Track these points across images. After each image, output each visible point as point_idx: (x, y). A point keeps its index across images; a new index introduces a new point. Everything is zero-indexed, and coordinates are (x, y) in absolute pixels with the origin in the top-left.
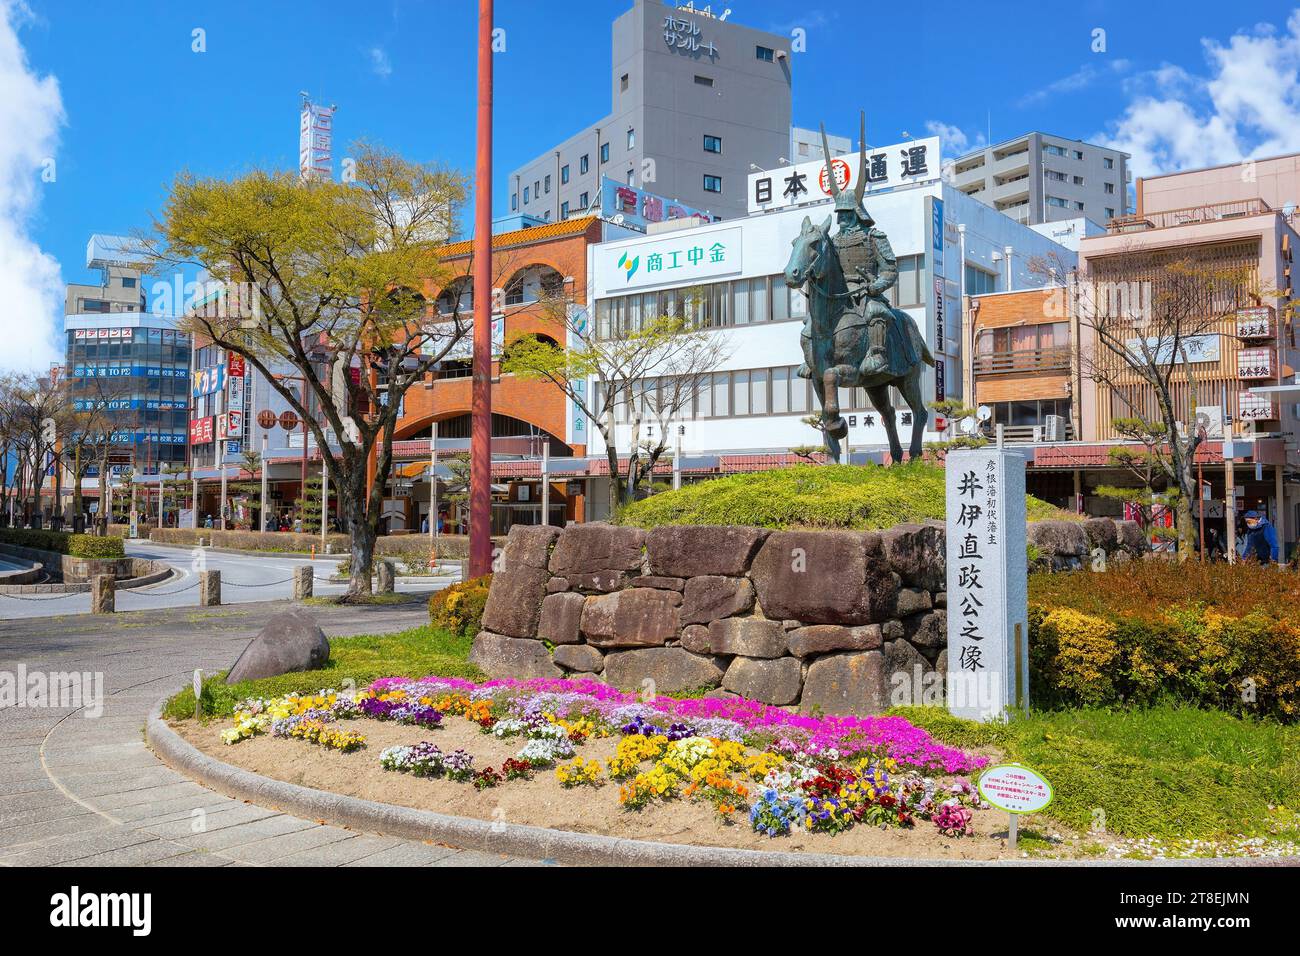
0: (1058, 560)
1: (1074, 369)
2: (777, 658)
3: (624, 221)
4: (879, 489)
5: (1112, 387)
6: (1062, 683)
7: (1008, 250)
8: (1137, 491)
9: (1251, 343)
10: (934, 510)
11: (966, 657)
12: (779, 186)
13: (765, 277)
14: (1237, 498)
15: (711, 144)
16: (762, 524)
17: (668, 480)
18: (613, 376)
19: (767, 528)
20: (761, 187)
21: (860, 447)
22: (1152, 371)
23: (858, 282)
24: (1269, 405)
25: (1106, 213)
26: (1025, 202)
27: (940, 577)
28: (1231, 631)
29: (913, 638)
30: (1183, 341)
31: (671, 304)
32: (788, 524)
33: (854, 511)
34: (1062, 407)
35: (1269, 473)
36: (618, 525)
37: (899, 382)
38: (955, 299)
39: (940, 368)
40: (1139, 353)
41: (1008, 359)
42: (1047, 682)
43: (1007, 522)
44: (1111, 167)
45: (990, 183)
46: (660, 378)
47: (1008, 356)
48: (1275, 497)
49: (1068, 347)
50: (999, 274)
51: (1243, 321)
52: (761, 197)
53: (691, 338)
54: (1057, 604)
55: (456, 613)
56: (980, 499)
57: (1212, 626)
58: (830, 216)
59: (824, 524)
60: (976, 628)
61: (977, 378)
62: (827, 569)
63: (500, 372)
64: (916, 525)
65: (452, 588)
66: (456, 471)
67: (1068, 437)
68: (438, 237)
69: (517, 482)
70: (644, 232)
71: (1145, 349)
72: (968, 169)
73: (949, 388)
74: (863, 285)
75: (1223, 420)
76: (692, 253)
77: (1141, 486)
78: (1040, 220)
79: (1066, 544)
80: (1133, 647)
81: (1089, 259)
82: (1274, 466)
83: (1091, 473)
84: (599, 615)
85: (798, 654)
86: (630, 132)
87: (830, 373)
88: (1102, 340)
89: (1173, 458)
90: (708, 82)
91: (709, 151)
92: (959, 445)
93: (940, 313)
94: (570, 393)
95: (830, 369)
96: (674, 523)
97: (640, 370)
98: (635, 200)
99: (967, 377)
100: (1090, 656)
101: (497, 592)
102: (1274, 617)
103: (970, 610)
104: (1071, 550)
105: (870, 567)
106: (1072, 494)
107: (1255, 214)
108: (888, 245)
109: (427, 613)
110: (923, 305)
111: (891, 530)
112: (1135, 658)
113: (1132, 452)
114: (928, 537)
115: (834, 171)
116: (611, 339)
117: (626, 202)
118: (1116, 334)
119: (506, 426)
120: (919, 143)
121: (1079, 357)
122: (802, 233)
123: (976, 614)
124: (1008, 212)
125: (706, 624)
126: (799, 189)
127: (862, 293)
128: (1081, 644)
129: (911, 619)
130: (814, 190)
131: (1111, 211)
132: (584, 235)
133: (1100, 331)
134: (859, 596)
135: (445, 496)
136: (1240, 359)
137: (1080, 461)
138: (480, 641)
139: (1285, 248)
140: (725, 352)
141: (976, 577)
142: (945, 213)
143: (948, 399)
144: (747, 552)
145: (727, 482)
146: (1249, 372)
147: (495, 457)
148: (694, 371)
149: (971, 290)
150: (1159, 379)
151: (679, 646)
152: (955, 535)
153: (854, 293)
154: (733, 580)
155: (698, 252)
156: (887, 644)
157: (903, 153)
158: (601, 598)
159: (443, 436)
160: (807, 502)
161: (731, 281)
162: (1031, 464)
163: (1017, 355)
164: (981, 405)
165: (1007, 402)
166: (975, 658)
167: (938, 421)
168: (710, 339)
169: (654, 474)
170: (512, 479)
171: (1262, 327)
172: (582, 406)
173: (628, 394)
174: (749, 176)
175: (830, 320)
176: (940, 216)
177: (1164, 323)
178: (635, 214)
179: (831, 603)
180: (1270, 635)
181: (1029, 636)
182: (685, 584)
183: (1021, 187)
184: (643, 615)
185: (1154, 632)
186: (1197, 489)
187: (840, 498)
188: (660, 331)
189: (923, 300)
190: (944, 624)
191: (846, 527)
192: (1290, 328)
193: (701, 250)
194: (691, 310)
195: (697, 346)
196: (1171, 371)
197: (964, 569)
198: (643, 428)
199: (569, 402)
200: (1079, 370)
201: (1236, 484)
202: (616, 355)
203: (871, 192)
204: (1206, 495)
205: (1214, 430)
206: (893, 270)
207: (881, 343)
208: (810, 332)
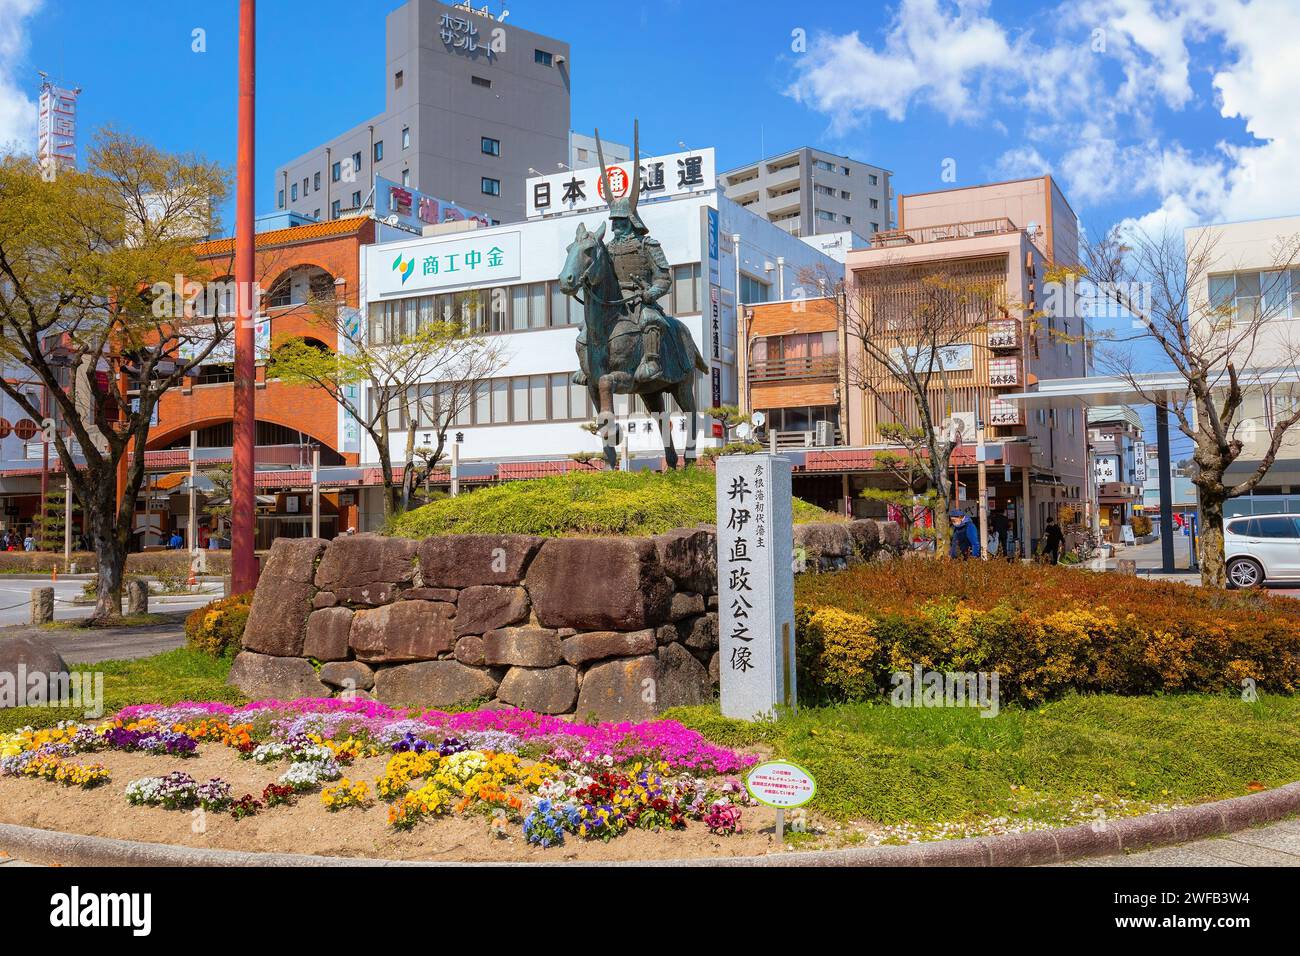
0: (825, 561)
1: (842, 377)
2: (552, 667)
3: (398, 222)
4: (655, 494)
5: (877, 396)
6: (828, 680)
7: (781, 261)
8: (899, 493)
9: (1001, 353)
10: (708, 514)
11: (736, 658)
12: (558, 192)
13: (544, 282)
14: (989, 498)
15: (489, 146)
16: (538, 532)
17: (446, 489)
18: (387, 382)
19: (543, 536)
20: (539, 192)
21: (639, 453)
22: (911, 377)
23: (633, 289)
24: (1016, 410)
25: (871, 227)
26: (796, 215)
27: (712, 580)
28: (979, 624)
29: (687, 642)
30: (939, 351)
31: (448, 308)
32: (564, 532)
33: (629, 517)
34: (831, 413)
35: (1017, 475)
36: (389, 535)
37: (673, 389)
38: (731, 307)
39: (716, 375)
40: (900, 362)
41: (781, 366)
42: (814, 679)
43: (774, 525)
44: (875, 184)
45: (763, 195)
46: (437, 384)
47: (781, 363)
48: (1022, 497)
49: (836, 355)
50: (772, 284)
51: (992, 332)
52: (540, 202)
53: (468, 344)
54: (823, 603)
55: (215, 633)
56: (749, 503)
57: (962, 620)
58: (604, 223)
59: (599, 531)
60: (746, 630)
61: (751, 385)
62: (602, 576)
63: (266, 379)
64: (688, 530)
65: (211, 607)
66: (218, 482)
67: (837, 442)
68: (196, 233)
69: (285, 493)
70: (419, 234)
71: (905, 357)
72: (742, 181)
73: (725, 394)
74: (638, 292)
75: (976, 425)
76: (470, 257)
77: (902, 488)
78: (810, 233)
79: (832, 546)
80: (892, 642)
81: (855, 271)
82: (1021, 468)
83: (858, 477)
84: (369, 629)
85: (573, 661)
86: (405, 131)
87: (605, 380)
88: (866, 349)
89: (932, 461)
90: (487, 83)
91: (487, 153)
92: (735, 450)
93: (715, 321)
94: (340, 399)
95: (606, 376)
96: (448, 533)
97: (415, 376)
98: (410, 201)
99: (742, 384)
100: (853, 652)
101: (259, 609)
102: (1017, 609)
103: (740, 612)
104: (837, 551)
105: (644, 572)
106: (842, 497)
107: (1003, 233)
108: (662, 253)
109: (184, 634)
110: (700, 313)
111: (662, 535)
112: (894, 652)
113: (895, 456)
114: (701, 541)
115: (612, 178)
116: (385, 344)
117: (400, 203)
118: (878, 343)
119: (272, 434)
120: (694, 154)
121: (846, 366)
122: (577, 240)
123: (746, 616)
124: (780, 224)
125: (480, 636)
126: (578, 196)
127: (637, 300)
128: (845, 641)
129: (685, 623)
130: (592, 196)
131: (876, 226)
132: (356, 236)
133: (865, 341)
134: (634, 601)
135: (206, 509)
136: (991, 368)
137: (848, 465)
138: (241, 662)
139: (1029, 265)
140: (503, 358)
141: (746, 579)
142: (720, 223)
143: (724, 406)
144: (521, 560)
145: (502, 490)
146: (999, 380)
147: (261, 467)
148: (471, 377)
149: (745, 299)
150: (918, 387)
151: (453, 659)
152: (726, 538)
153: (629, 300)
154: (508, 589)
155: (476, 256)
156: (662, 649)
157: (680, 162)
158: (370, 612)
159: (203, 446)
160: (582, 509)
161: (511, 286)
162: (802, 468)
163: (789, 363)
164: (755, 411)
165: (780, 409)
166: (745, 658)
167: (715, 426)
168: (487, 345)
169: (432, 482)
170: (280, 490)
171: (1009, 338)
172: (354, 414)
173: (403, 400)
174: (527, 180)
175: (605, 327)
176: (715, 225)
177: (922, 332)
178: (411, 215)
179: (606, 610)
180: (1013, 626)
181: (796, 636)
182: (458, 595)
183: (793, 200)
184: (415, 628)
185: (911, 627)
186: (953, 491)
187: (616, 504)
188: (436, 335)
189: (699, 308)
190: (717, 627)
191: (620, 533)
192: (1033, 340)
193: (479, 253)
194: (468, 314)
195: (474, 351)
196: (929, 379)
197: (734, 572)
198: (419, 436)
199: (341, 409)
200: (847, 377)
201: (988, 485)
202: (390, 360)
203: (647, 201)
204: (962, 496)
205: (969, 434)
206: (668, 279)
207: (655, 350)
208: (585, 339)
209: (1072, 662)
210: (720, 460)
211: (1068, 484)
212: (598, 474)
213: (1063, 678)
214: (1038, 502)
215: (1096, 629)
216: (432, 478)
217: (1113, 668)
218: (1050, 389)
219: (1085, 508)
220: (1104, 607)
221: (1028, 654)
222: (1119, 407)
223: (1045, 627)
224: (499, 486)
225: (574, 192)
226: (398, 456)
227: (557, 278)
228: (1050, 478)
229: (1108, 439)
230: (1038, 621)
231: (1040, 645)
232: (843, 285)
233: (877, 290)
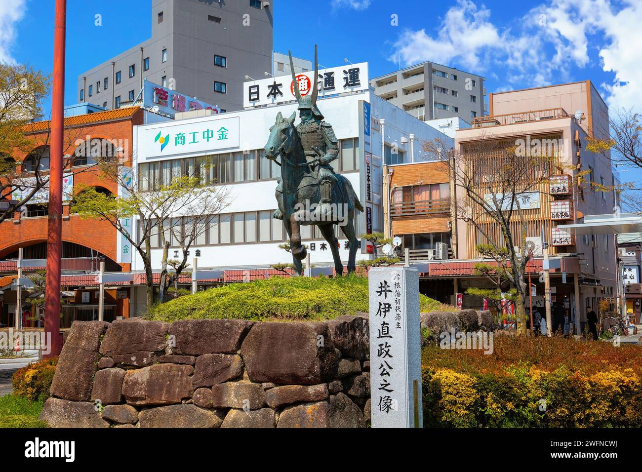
1: (453, 213)
2: (259, 409)
3: (159, 111)
4: (328, 292)
5: (476, 226)
6: (444, 418)
7: (412, 136)
8: (492, 291)
9: (558, 197)
10: (363, 306)
11: (382, 403)
12: (264, 91)
13: (255, 150)
14: (552, 295)
15: (219, 61)
16: (249, 317)
17: (189, 287)
18: (150, 216)
19: (252, 320)
20: (252, 91)
21: (318, 264)
22: (499, 214)
23: (313, 156)
24: (569, 236)
25: (472, 114)
26: (422, 106)
27: (367, 350)
28: (546, 380)
29: (349, 392)
30: (518, 196)
31: (191, 168)
32: (266, 317)
33: (310, 308)
34: (446, 237)
35: (570, 278)
36: (150, 319)
38: (379, 167)
39: (369, 212)
40: (491, 203)
41: (412, 206)
42: (435, 417)
43: (408, 314)
44: (474, 86)
45: (400, 93)
46: (183, 217)
47: (412, 204)
48: (574, 294)
49: (449, 199)
50: (406, 152)
51: (552, 184)
52: (252, 98)
53: (204, 191)
54: (440, 366)
55: (32, 385)
56: (391, 299)
57: (534, 378)
58: (295, 112)
59: (290, 317)
60: (389, 384)
61: (392, 219)
62: (292, 347)
63: (70, 213)
64: (350, 317)
65: (29, 367)
66: (36, 282)
67: (450, 256)
68: (25, 117)
69: (81, 290)
70: (173, 118)
71: (495, 200)
72: (386, 84)
73: (375, 225)
74: (317, 158)
75: (543, 246)
76: (206, 134)
77: (494, 288)
78: (431, 118)
79: (446, 327)
80: (487, 393)
81: (461, 143)
82: (573, 274)
83: (464, 280)
84: (136, 383)
85: (272, 405)
86: (164, 51)
88: (469, 195)
89: (513, 270)
90: (218, 20)
91: (218, 65)
92: (381, 263)
93: (368, 176)
94: (119, 227)
96: (189, 318)
98: (167, 96)
99: (386, 218)
100: (461, 399)
101: (62, 369)
102: (571, 370)
103: (385, 372)
106: (454, 294)
107: (559, 118)
108: (333, 132)
109: (11, 385)
110: (358, 171)
111: (334, 320)
112: (489, 400)
113: (488, 266)
114: (359, 324)
115: (300, 82)
116: (149, 191)
118: (477, 191)
119: (74, 250)
120: (355, 66)
121: (456, 206)
122: (276, 123)
123: (389, 375)
124: (411, 112)
125: (210, 387)
126: (277, 93)
127: (316, 163)
128: (455, 392)
129: (348, 379)
130: (287, 94)
131: (474, 113)
132: (131, 119)
133: (468, 189)
134: (313, 365)
135: (28, 300)
136: (552, 207)
137: (457, 272)
138: (49, 405)
139: (577, 139)
140: (227, 201)
141: (389, 350)
142: (372, 112)
143: (374, 232)
144: (238, 337)
145: (226, 289)
146: (557, 215)
147: (65, 272)
148: (206, 213)
149: (388, 162)
150: (504, 220)
151: (191, 403)
152: (375, 322)
153: (311, 163)
154: (229, 356)
155: (210, 133)
156: (332, 397)
157: (345, 72)
158: (136, 371)
159: (27, 258)
160: (279, 302)
161: (232, 153)
162: (427, 274)
163: (417, 204)
164: (395, 236)
165: (412, 235)
166: (388, 404)
167: (368, 246)
168: (217, 192)
169: (178, 283)
170: (77, 287)
171: (564, 187)
172: (128, 237)
173: (161, 228)
174: (244, 83)
175: (295, 181)
176: (368, 113)
177: (506, 184)
178: (167, 106)
179: (295, 370)
180: (569, 382)
181: (423, 388)
182: (195, 360)
183: (420, 96)
184: (166, 382)
185: (500, 382)
186: (527, 289)
187: (302, 300)
188: (183, 185)
189: (357, 168)
190: (369, 382)
191: (305, 319)
192: (580, 189)
193: (212, 131)
194: (204, 172)
195: (208, 196)
196: (510, 215)
197: (381, 345)
198: (171, 251)
199: (119, 234)
200: (456, 213)
201: (551, 285)
202: (152, 202)
203: (323, 97)
204: (534, 293)
205: (537, 252)
206: (336, 149)
207: (328, 196)
208: (282, 189)
209: (609, 407)
210: (372, 270)
211: (604, 285)
212: (290, 279)
213: (603, 417)
214: (585, 297)
215: (625, 384)
216: (179, 280)
217: (636, 410)
218: (592, 221)
219: (616, 300)
220: (630, 369)
221: (579, 401)
222: (638, 233)
223: (590, 383)
224: (224, 286)
225: (275, 91)
226: (157, 265)
227: (263, 148)
228: (593, 281)
229: (631, 254)
230: (586, 379)
231: (587, 395)
232: (453, 152)
233: (475, 156)
